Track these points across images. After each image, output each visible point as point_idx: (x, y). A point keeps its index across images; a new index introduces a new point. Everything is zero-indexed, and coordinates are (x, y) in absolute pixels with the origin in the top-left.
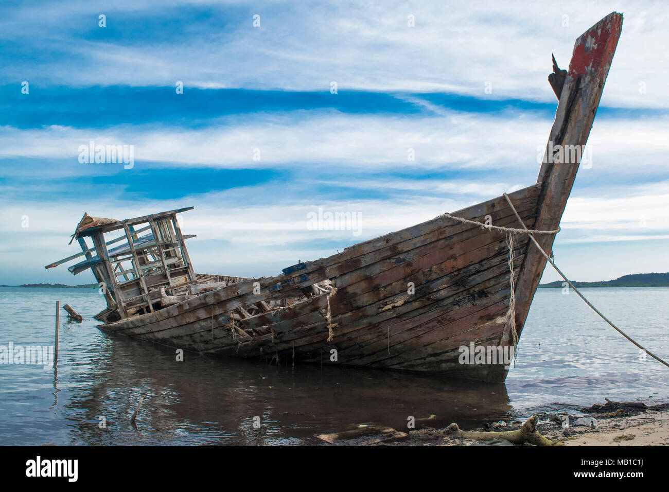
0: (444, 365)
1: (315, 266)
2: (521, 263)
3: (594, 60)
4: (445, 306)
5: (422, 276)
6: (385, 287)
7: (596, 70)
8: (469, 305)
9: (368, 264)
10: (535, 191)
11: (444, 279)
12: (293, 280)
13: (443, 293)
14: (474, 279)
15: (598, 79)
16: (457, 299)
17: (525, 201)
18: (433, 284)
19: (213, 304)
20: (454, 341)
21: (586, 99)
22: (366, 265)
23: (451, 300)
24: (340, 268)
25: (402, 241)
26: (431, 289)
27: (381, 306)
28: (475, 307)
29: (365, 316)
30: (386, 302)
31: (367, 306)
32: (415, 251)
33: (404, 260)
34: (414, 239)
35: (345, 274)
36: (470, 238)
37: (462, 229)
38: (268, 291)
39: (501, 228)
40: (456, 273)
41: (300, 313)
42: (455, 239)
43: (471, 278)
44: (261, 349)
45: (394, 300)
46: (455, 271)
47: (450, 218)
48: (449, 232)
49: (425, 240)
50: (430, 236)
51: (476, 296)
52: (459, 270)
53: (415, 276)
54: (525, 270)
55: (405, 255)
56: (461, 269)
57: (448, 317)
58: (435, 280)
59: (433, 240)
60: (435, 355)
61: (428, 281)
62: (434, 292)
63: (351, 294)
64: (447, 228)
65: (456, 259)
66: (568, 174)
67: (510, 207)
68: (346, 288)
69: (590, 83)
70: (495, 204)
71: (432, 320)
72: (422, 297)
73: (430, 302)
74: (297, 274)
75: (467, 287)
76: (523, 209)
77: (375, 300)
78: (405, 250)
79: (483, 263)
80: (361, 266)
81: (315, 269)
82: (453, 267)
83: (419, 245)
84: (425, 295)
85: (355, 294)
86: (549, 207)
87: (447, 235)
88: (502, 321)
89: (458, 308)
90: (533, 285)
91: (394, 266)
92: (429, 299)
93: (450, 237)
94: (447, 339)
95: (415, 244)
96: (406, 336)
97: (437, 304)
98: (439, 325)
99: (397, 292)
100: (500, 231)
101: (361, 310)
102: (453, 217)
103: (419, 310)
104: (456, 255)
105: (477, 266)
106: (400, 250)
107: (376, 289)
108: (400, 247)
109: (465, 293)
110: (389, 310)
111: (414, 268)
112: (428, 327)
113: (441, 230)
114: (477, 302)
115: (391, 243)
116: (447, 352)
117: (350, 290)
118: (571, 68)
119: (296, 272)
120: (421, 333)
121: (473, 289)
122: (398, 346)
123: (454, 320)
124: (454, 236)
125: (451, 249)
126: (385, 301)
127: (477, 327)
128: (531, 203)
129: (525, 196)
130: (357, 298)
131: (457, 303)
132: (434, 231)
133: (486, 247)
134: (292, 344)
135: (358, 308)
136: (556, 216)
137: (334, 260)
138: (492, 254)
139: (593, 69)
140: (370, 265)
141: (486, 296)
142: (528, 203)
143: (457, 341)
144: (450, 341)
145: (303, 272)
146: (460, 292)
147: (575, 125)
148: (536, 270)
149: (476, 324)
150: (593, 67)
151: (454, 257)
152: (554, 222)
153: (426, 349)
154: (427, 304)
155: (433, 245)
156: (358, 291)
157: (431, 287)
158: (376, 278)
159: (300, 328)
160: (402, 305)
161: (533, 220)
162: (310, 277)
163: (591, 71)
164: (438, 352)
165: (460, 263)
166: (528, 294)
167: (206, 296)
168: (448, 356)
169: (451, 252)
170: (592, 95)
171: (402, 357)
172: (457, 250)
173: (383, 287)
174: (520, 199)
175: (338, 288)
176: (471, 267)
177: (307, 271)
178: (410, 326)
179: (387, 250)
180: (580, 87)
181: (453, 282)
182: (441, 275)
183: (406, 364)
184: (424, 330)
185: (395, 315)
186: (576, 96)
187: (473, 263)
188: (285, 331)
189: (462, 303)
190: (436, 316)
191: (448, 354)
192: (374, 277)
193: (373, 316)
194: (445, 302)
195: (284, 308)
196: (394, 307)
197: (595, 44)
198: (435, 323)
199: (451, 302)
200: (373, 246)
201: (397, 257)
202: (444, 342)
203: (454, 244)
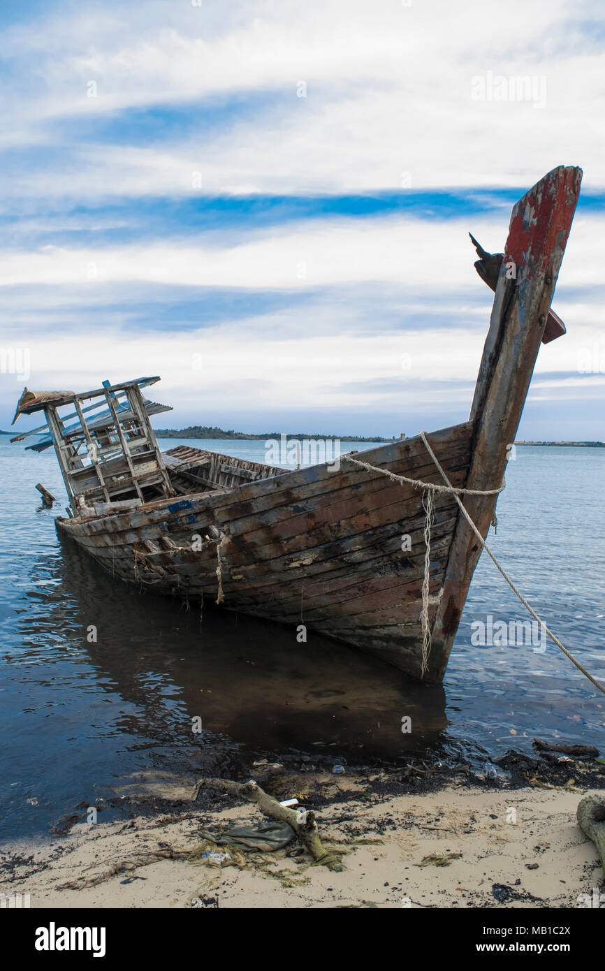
0: (375, 642)
1: (202, 506)
2: (452, 529)
3: (533, 242)
4: (364, 571)
5: (329, 531)
6: (288, 540)
7: (537, 260)
8: (392, 575)
9: (261, 510)
10: (463, 432)
11: (357, 539)
12: (181, 520)
13: (358, 556)
14: (393, 543)
15: (540, 273)
16: (377, 565)
17: (451, 445)
18: (344, 544)
19: (113, 533)
20: (382, 616)
21: (525, 303)
22: (258, 511)
23: (369, 565)
24: (229, 511)
25: (296, 485)
26: (343, 549)
27: (287, 562)
28: (399, 578)
29: (273, 572)
30: (292, 558)
31: (271, 560)
32: (315, 500)
33: (303, 510)
34: (310, 485)
35: (237, 519)
36: (383, 489)
37: (370, 478)
38: (159, 529)
39: (416, 482)
40: (370, 532)
41: (200, 558)
42: (363, 489)
43: (390, 541)
44: (173, 589)
45: (300, 556)
46: (370, 530)
47: (351, 462)
48: (353, 479)
49: (325, 487)
50: (330, 482)
51: (399, 564)
52: (373, 529)
53: (321, 531)
54: (458, 540)
55: (305, 502)
56: (376, 528)
57: (371, 585)
58: (345, 538)
59: (335, 488)
60: (364, 628)
61: (338, 539)
62: (347, 553)
63: (250, 543)
64: (350, 474)
65: (367, 514)
66: (505, 413)
67: (428, 453)
68: (242, 535)
69: (530, 279)
70: (411, 447)
71: (352, 587)
72: (333, 557)
73: (343, 565)
74: (184, 512)
75: (387, 552)
76: (448, 456)
77: (279, 554)
78: (302, 497)
79: (404, 523)
80: (253, 512)
81: (203, 510)
82: (365, 525)
83: (318, 493)
84: (337, 556)
85: (254, 545)
86: (483, 456)
87: (352, 483)
88: (434, 602)
89: (379, 576)
90: (467, 562)
91: (293, 515)
92: (342, 560)
93: (357, 486)
94: (374, 611)
95: (313, 491)
96: (326, 600)
97: (354, 568)
98: (361, 593)
99: (303, 548)
100: (415, 485)
101: (266, 563)
102: (356, 461)
103: (334, 572)
104: (367, 509)
105: (396, 527)
106: (296, 496)
107: (276, 541)
108: (295, 493)
109: (385, 559)
110: (296, 568)
111: (317, 519)
112: (349, 594)
113: (343, 476)
114: (401, 573)
115: (284, 487)
116: (375, 627)
117: (248, 538)
118: (506, 252)
119: (183, 511)
120: (343, 599)
121: (396, 555)
122: (321, 610)
123: (378, 590)
124: (362, 485)
125: (360, 500)
126: (290, 557)
127: (406, 603)
128: (460, 449)
129: (450, 437)
130: (257, 549)
131: (378, 570)
132: (334, 477)
133: (405, 502)
134: (201, 591)
135: (262, 561)
136: (493, 471)
137: (222, 502)
138: (413, 513)
139: (533, 257)
140: (265, 512)
141: (412, 567)
142: (456, 448)
143: (385, 616)
144: (378, 614)
145: (189, 511)
146: (379, 557)
147: (511, 341)
148: (471, 542)
149: (404, 599)
150: (532, 253)
151: (364, 512)
152: (490, 478)
153: (353, 619)
154: (341, 566)
155: (335, 494)
156: (257, 541)
157: (342, 546)
158: (274, 527)
159: (205, 574)
160: (311, 564)
161: (464, 472)
162: (198, 518)
163: (530, 259)
164: (367, 625)
165: (374, 520)
166: (462, 573)
167: (105, 522)
168: (378, 632)
169: (361, 505)
170: (533, 298)
171: (328, 622)
172: (367, 503)
173: (285, 540)
174: (443, 443)
175: (233, 535)
176: (389, 527)
177: (193, 511)
178: (327, 589)
179: (280, 495)
180: (517, 284)
181: (369, 543)
182: (352, 532)
183: (335, 631)
184: (345, 597)
185: (305, 575)
186: (512, 296)
187: (390, 522)
188: (190, 575)
189: (383, 571)
190: (355, 582)
191: (377, 630)
192: (272, 526)
193: (280, 572)
194: (363, 567)
195: (182, 549)
196: (302, 565)
197: (534, 218)
198: (356, 591)
199: (370, 567)
200: (263, 490)
201: (294, 505)
202: (370, 614)
203: (363, 495)
